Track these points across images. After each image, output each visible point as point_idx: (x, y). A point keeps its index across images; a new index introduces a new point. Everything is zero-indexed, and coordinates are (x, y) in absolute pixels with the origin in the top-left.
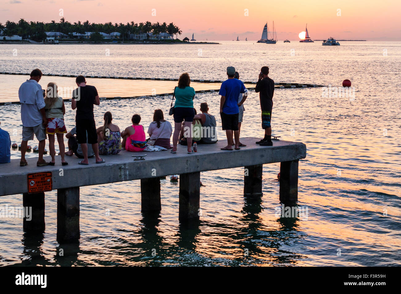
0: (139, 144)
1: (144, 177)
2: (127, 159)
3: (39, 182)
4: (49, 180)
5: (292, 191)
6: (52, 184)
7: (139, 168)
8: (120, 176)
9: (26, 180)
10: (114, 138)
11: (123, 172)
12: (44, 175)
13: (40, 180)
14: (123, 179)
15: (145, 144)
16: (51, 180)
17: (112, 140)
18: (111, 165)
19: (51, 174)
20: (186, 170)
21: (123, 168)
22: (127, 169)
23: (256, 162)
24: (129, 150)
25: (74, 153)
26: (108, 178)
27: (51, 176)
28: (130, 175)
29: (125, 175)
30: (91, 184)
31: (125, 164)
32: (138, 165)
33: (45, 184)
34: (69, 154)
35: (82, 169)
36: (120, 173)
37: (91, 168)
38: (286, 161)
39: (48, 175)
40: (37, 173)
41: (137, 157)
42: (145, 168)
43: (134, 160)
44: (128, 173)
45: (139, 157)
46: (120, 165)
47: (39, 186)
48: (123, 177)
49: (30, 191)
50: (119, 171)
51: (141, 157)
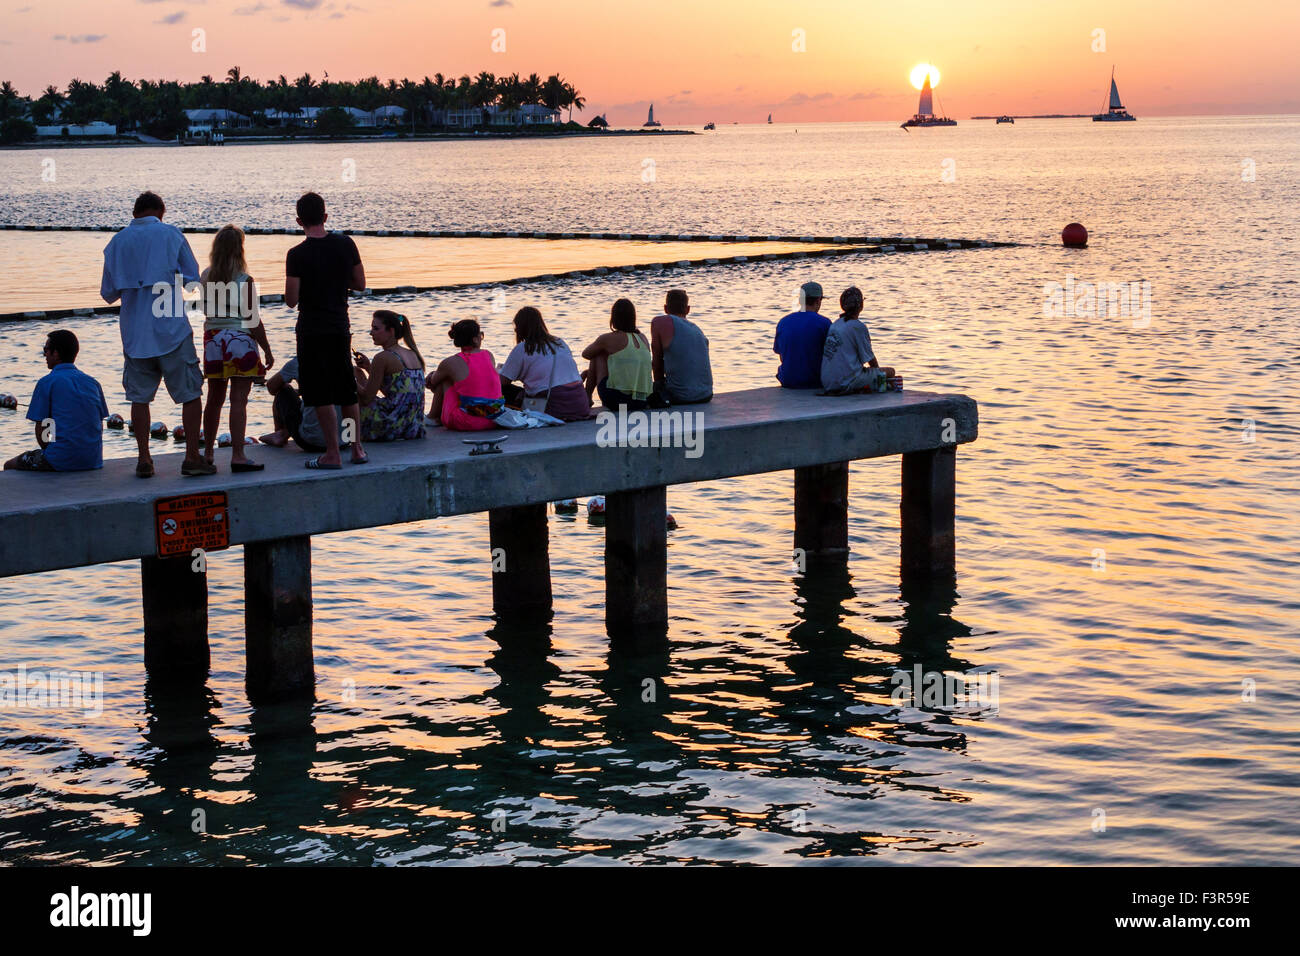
0: (483, 406)
1: (500, 504)
2: (450, 452)
3: (189, 523)
4: (218, 517)
5: (937, 537)
6: (227, 527)
7: (484, 478)
8: (430, 501)
9: (151, 519)
10: (412, 386)
11: (438, 489)
12: (203, 501)
13: (191, 516)
14: (440, 511)
15: (499, 407)
16: (226, 516)
17: (408, 393)
18: (402, 469)
19: (225, 498)
20: (624, 481)
21: (437, 479)
22: (451, 481)
23: (832, 456)
24: (454, 427)
25: (291, 439)
26: (394, 509)
27: (225, 504)
28: (458, 499)
29: (445, 498)
30: (346, 526)
31: (443, 467)
32: (484, 469)
33: (207, 530)
34: (276, 441)
35: (315, 481)
36: (430, 493)
37: (342, 478)
38: (918, 449)
39: (215, 503)
40: (185, 496)
41: (477, 444)
42: (502, 476)
43: (471, 454)
44: (452, 492)
45: (486, 443)
46: (429, 467)
47: (191, 534)
48: (439, 504)
49: (164, 551)
50: (427, 486)
51: (491, 444)
